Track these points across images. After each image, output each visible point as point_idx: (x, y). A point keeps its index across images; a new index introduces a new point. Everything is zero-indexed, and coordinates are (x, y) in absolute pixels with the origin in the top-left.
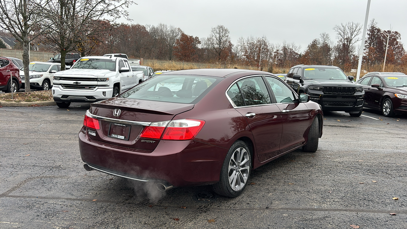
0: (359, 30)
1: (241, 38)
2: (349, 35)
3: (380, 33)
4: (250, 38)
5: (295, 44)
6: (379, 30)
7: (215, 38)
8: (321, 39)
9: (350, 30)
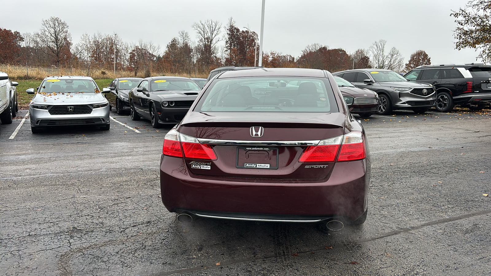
0: (219, 29)
1: (85, 35)
2: (209, 34)
3: (239, 33)
4: (97, 35)
5: (153, 44)
6: (238, 30)
7: (49, 34)
8: (180, 38)
9: (210, 29)
